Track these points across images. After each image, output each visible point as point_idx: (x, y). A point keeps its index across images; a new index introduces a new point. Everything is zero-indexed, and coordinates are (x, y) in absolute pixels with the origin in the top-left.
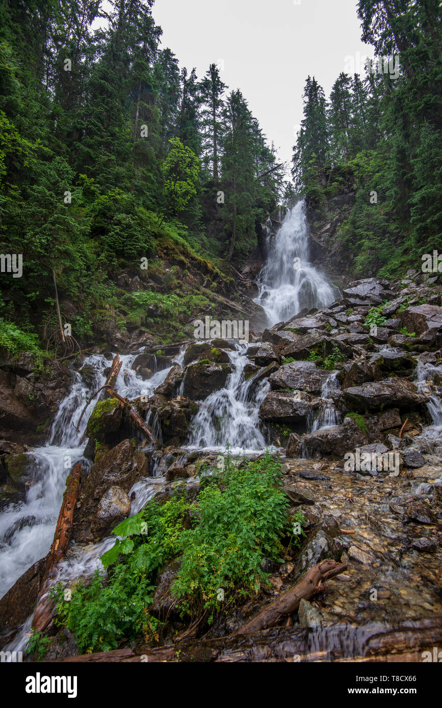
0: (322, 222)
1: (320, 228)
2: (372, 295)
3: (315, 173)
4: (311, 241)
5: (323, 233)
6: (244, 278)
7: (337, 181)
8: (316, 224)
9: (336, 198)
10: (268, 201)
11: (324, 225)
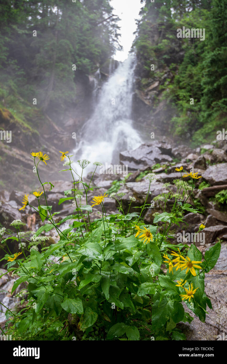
0: (150, 80)
1: (148, 85)
2: (146, 159)
3: (147, 28)
4: (135, 98)
5: (151, 90)
6: (61, 131)
7: (168, 38)
8: (144, 82)
9: (166, 56)
10: (99, 52)
11: (152, 83)
